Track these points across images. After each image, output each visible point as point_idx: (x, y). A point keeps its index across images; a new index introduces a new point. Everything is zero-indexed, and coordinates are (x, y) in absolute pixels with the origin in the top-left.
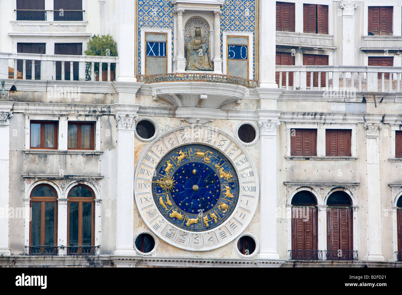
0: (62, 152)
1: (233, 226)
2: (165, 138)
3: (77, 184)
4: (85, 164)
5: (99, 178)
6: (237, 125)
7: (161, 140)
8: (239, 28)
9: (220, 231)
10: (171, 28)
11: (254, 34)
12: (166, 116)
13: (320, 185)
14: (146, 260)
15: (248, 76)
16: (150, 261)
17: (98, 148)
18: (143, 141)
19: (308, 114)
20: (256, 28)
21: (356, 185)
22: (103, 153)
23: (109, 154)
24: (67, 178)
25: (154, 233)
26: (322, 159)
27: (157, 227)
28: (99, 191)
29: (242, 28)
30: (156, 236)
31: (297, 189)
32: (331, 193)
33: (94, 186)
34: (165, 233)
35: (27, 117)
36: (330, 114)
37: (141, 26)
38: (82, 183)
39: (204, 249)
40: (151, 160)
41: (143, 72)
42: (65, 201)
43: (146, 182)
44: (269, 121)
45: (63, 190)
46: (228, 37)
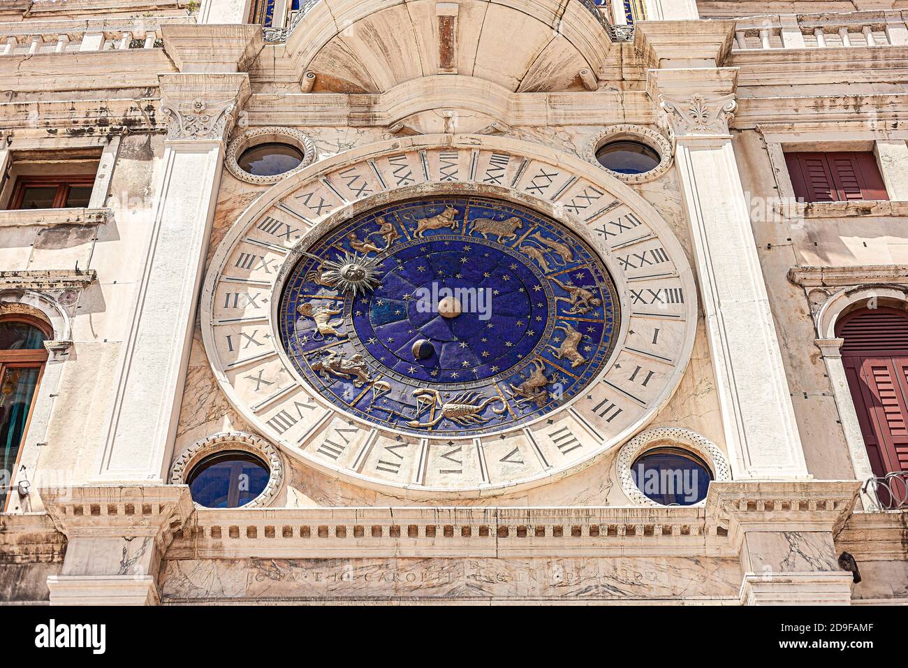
1: (605, 410)
2: (336, 176)
4: (38, 249)
6: (589, 137)
7: (321, 180)
9: (554, 429)
12: (345, 123)
17: (94, 211)
18: (256, 184)
22: (106, 215)
23: (130, 219)
25: (267, 439)
27: (283, 422)
28: (69, 321)
30: (277, 448)
31: (847, 295)
33: (53, 306)
38: (10, 301)
39: (488, 487)
40: (281, 231)
41: (276, 27)
43: (255, 290)
44: (697, 104)
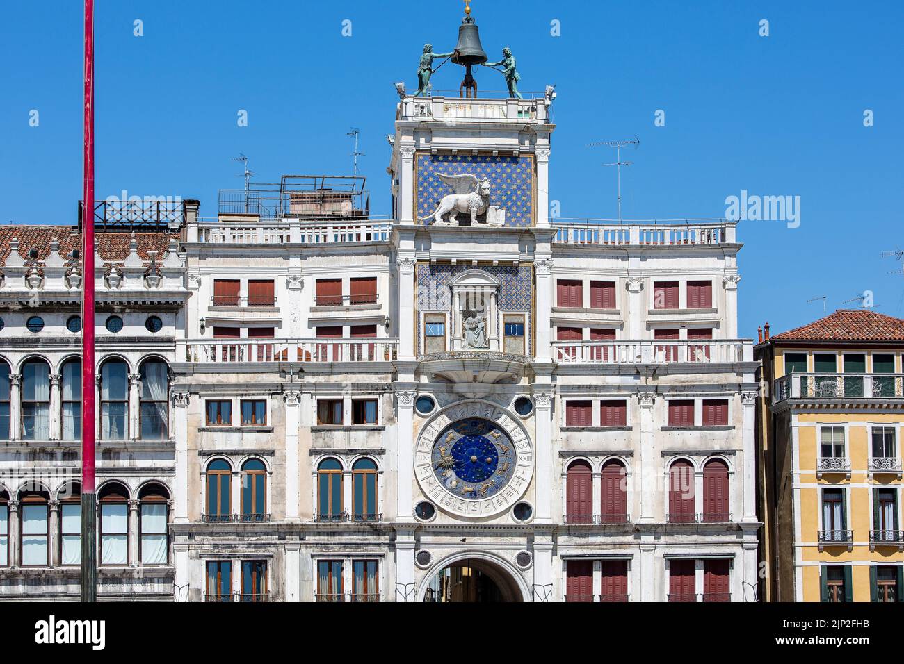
0: (345, 427)
1: (510, 494)
3: (360, 457)
4: (368, 438)
5: (382, 452)
6: (513, 399)
7: (440, 414)
8: (516, 307)
9: (497, 499)
10: (450, 309)
11: (530, 312)
12: (445, 392)
13: (597, 454)
14: (425, 527)
15: (524, 353)
16: (429, 527)
17: (380, 424)
18: (423, 416)
19: (583, 387)
20: (532, 306)
21: (631, 454)
22: (385, 427)
23: (390, 428)
24: (351, 452)
25: (433, 502)
26: (596, 430)
27: (436, 496)
28: (381, 462)
29: (518, 307)
30: (436, 504)
31: (572, 458)
32: (605, 461)
33: (376, 458)
34: (444, 501)
35: (314, 397)
36: (604, 386)
37: (421, 309)
38: (365, 456)
39: (482, 516)
40: (431, 433)
41: (422, 352)
42: (350, 472)
43: (425, 454)
44: (543, 395)
45: (347, 463)
46: (504, 315)
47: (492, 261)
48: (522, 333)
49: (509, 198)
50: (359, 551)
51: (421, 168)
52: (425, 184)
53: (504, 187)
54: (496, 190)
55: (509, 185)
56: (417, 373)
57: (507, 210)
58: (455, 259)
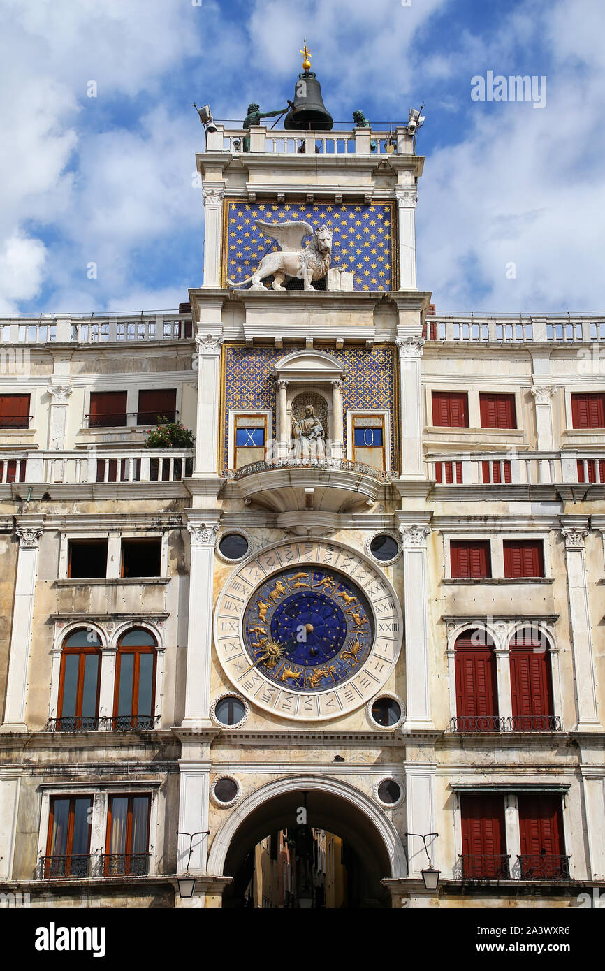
0: (110, 581)
1: (365, 683)
2: (262, 558)
3: (131, 626)
4: (144, 597)
5: (163, 617)
6: (369, 536)
7: (255, 559)
8: (371, 405)
9: (345, 691)
10: (273, 408)
11: (392, 412)
12: (264, 526)
14: (229, 736)
15: (384, 469)
16: (235, 736)
18: (229, 563)
19: (475, 518)
20: (394, 405)
21: (553, 620)
22: (170, 579)
23: (179, 581)
24: (116, 617)
25: (243, 696)
26: (499, 582)
27: (248, 686)
28: (163, 635)
29: (375, 405)
30: (247, 700)
31: (462, 627)
33: (155, 628)
34: (261, 696)
35: (63, 535)
36: (507, 518)
37: (230, 408)
38: (138, 624)
39: (321, 718)
40: (241, 589)
41: (231, 466)
42: (112, 650)
43: (232, 621)
44: (414, 527)
45: (110, 637)
46: (354, 417)
47: (336, 339)
48: (380, 443)
49: (359, 259)
50: (121, 779)
51: (233, 221)
52: (239, 241)
53: (352, 244)
54: (341, 248)
55: (359, 243)
56: (221, 495)
57: (356, 276)
58: (281, 337)
